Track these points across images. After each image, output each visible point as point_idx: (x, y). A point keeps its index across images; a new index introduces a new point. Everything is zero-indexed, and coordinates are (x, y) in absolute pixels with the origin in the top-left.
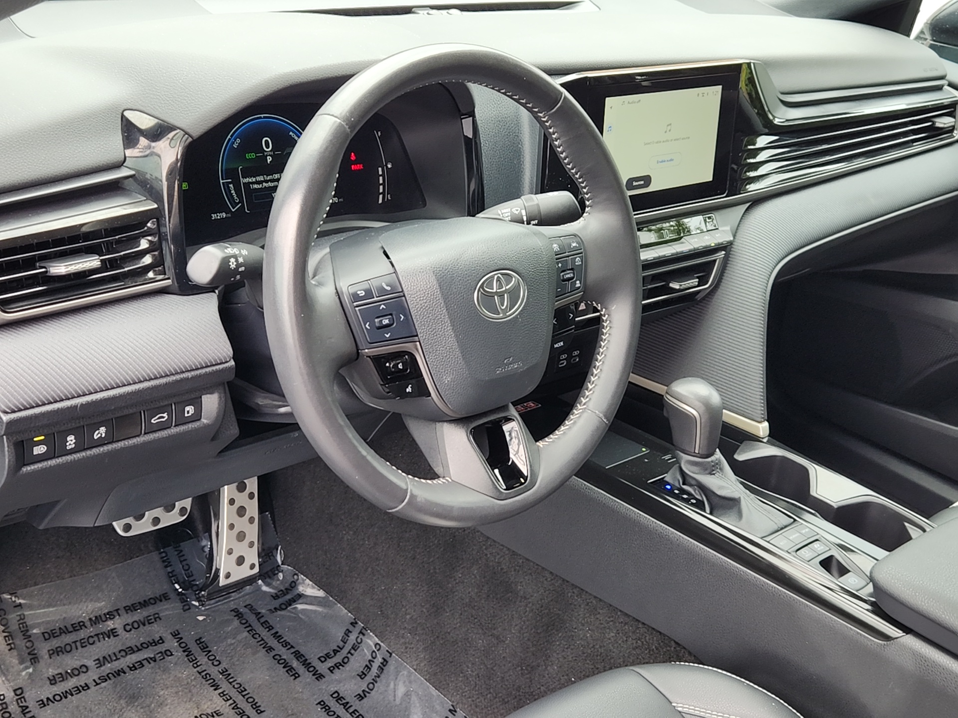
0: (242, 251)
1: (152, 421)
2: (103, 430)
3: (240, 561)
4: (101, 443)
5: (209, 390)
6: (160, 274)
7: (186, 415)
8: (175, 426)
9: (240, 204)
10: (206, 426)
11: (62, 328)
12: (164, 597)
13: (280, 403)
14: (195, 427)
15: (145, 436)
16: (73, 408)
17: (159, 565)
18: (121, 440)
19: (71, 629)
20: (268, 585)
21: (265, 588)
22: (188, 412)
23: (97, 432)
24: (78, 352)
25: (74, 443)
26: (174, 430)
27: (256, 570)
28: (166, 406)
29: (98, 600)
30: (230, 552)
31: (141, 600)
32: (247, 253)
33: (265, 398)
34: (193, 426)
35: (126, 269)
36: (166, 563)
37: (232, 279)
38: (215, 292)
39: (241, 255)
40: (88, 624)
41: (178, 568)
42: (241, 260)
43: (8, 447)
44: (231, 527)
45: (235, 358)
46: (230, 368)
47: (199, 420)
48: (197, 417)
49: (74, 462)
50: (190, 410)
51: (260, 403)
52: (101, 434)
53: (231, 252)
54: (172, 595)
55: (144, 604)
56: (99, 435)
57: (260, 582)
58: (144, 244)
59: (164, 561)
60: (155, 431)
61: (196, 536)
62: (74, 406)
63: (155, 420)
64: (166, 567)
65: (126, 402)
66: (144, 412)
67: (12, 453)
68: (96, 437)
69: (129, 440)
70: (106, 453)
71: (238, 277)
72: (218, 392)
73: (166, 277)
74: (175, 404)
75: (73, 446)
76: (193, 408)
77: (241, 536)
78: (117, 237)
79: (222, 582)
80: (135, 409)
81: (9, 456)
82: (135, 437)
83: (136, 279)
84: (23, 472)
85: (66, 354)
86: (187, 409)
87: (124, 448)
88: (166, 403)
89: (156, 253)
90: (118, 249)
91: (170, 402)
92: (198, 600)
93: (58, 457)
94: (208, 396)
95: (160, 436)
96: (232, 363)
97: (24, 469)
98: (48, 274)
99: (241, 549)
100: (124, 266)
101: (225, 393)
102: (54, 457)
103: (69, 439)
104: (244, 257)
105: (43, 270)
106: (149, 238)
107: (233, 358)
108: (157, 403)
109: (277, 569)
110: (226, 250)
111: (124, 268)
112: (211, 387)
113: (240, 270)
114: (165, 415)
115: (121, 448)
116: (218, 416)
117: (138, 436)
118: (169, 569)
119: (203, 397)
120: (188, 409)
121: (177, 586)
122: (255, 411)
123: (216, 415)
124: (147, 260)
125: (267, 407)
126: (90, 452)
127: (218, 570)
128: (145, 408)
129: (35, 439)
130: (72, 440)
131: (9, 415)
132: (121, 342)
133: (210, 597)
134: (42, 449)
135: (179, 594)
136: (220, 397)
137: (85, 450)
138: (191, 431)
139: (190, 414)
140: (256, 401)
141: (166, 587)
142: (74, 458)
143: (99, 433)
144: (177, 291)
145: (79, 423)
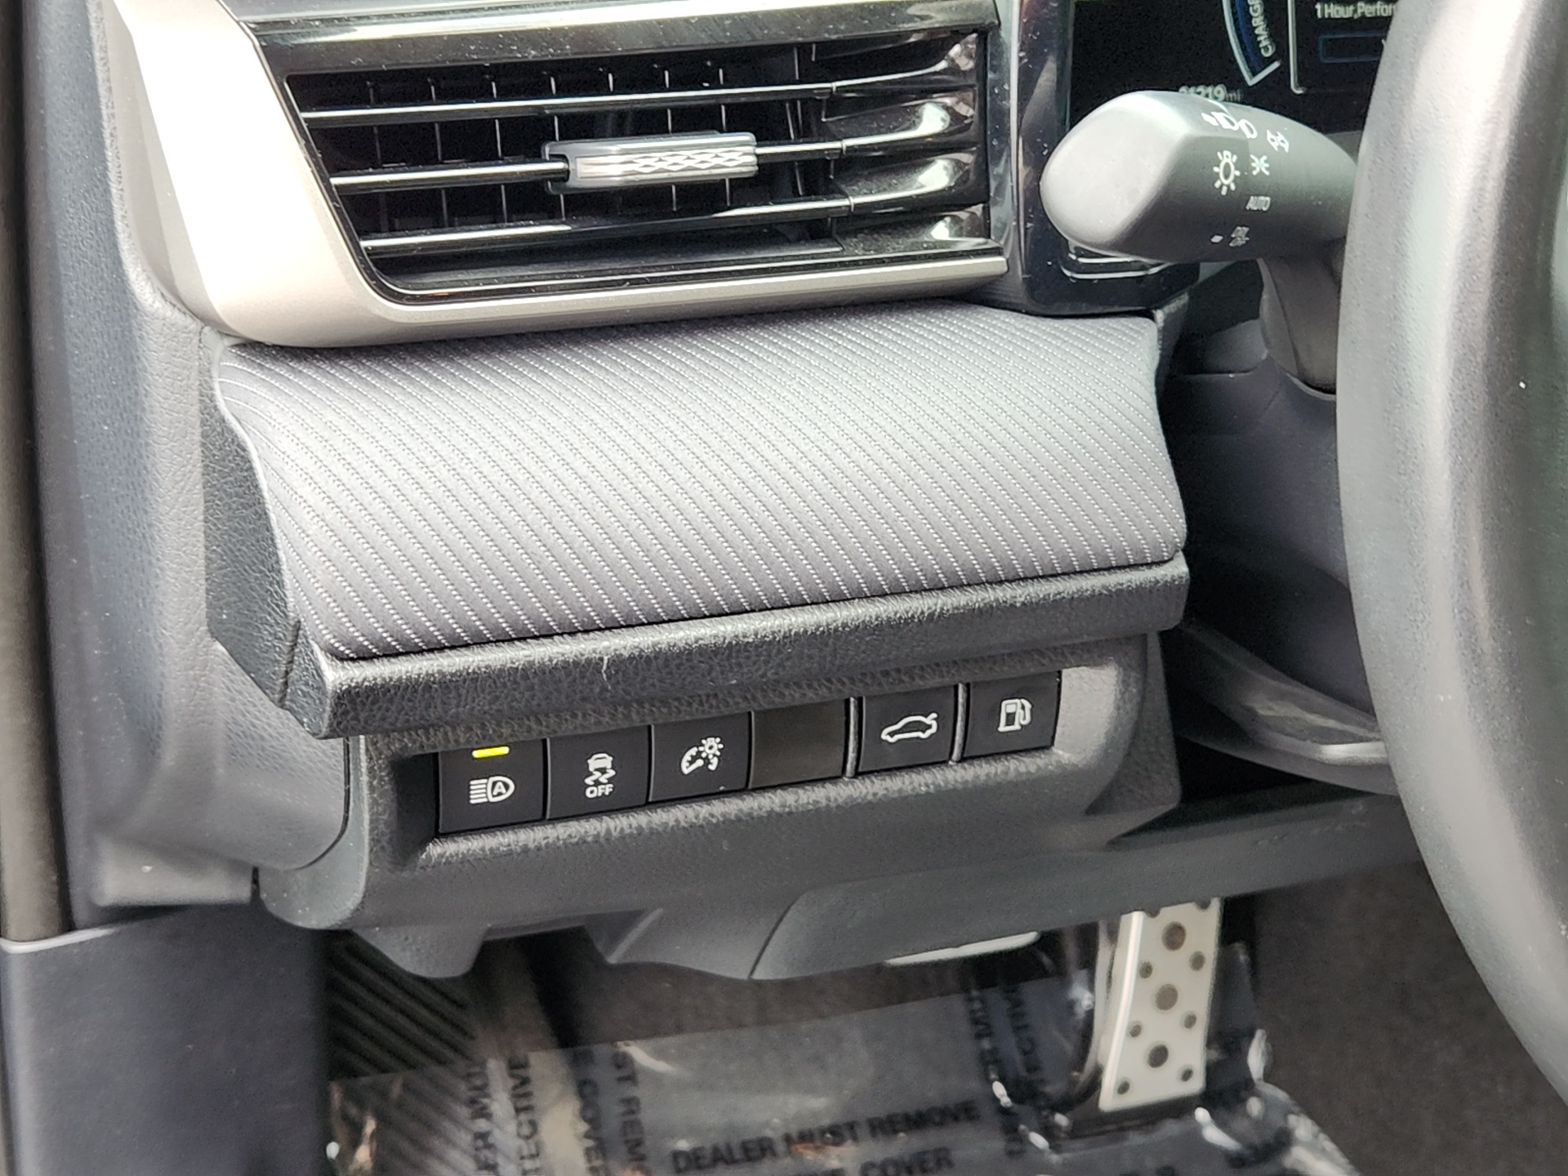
0: (1270, 136)
1: (884, 736)
2: (712, 746)
3: (1159, 1056)
4: (703, 789)
5: (1089, 653)
6: (971, 234)
7: (1003, 728)
8: (962, 760)
9: (1276, 65)
10: (1070, 775)
11: (593, 377)
12: (964, 1112)
13: (1331, 723)
14: (1029, 773)
15: (857, 782)
16: (586, 668)
17: (964, 1028)
18: (774, 787)
19: (738, 1154)
20: (1221, 1124)
21: (1213, 1135)
22: (1011, 718)
23: (693, 751)
24: (629, 469)
25: (610, 781)
26: (956, 775)
27: (1196, 1085)
28: (938, 689)
29: (812, 1090)
30: (1135, 1031)
31: (911, 1109)
32: (1286, 146)
33: (1282, 696)
34: (1022, 769)
35: (854, 200)
36: (982, 1027)
37: (1217, 239)
38: (1152, 317)
39: (1265, 149)
40: (781, 1147)
41: (1010, 1047)
42: (1260, 165)
43: (371, 770)
44: (1145, 970)
45: (1191, 551)
46: (1168, 587)
47: (1046, 746)
48: (1040, 738)
49: (603, 844)
50: (1017, 711)
51: (1261, 712)
52: (707, 761)
53: (1226, 125)
54: (986, 1110)
55: (917, 1121)
56: (700, 763)
57: (1202, 1114)
58: (932, 120)
59: (976, 1022)
60: (890, 771)
61: (1061, 975)
62: (589, 661)
63: (892, 734)
64: (979, 1036)
65: (781, 665)
66: (860, 701)
67: (381, 795)
68: (686, 769)
69: (801, 792)
70: (717, 825)
71: (1240, 235)
72: (1119, 663)
73: (991, 244)
74: (968, 686)
75: (608, 789)
76: (1028, 705)
77: (1167, 998)
78: (835, 85)
79: (1108, 1100)
80: (824, 691)
81: (374, 803)
82: (822, 780)
83: (883, 239)
84: (429, 857)
85: (584, 470)
86: (1009, 706)
87: (780, 815)
88: (934, 681)
89: (966, 158)
90: (833, 128)
91: (947, 680)
92: (1048, 1131)
93: (555, 820)
94: (1084, 672)
95: (908, 788)
96: (1179, 568)
97: (435, 850)
98: (572, 183)
99: (1164, 1028)
100: (847, 190)
101: (1144, 665)
102: (542, 820)
103: (594, 763)
104: (1274, 157)
105: (560, 165)
106: (948, 101)
107: (1185, 551)
108: (906, 678)
109: (1245, 1087)
110: (1206, 117)
111: (846, 196)
112: (1097, 643)
113: (1252, 204)
114: (931, 720)
115: (771, 813)
116: (1111, 743)
117: (834, 779)
118: (986, 1044)
119: (1065, 672)
120: (1011, 709)
121: (999, 1089)
122: (1237, 729)
123: (1103, 740)
124: (935, 177)
125: (1282, 732)
126: (664, 816)
127: (1098, 1072)
128: (860, 689)
129: (477, 754)
130: (603, 771)
131: (348, 665)
132: (790, 452)
133: (1075, 1133)
134: (500, 788)
135: (1004, 1111)
136: (1125, 683)
137: (648, 805)
138: (1015, 785)
139: (1016, 727)
140: (1249, 704)
141: (973, 1086)
142: (608, 831)
143: (698, 755)
144: (1020, 295)
145: (627, 717)
